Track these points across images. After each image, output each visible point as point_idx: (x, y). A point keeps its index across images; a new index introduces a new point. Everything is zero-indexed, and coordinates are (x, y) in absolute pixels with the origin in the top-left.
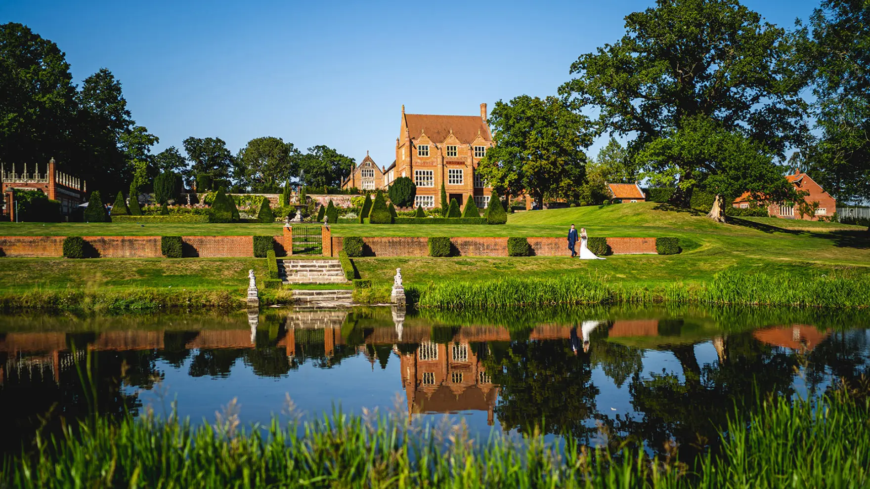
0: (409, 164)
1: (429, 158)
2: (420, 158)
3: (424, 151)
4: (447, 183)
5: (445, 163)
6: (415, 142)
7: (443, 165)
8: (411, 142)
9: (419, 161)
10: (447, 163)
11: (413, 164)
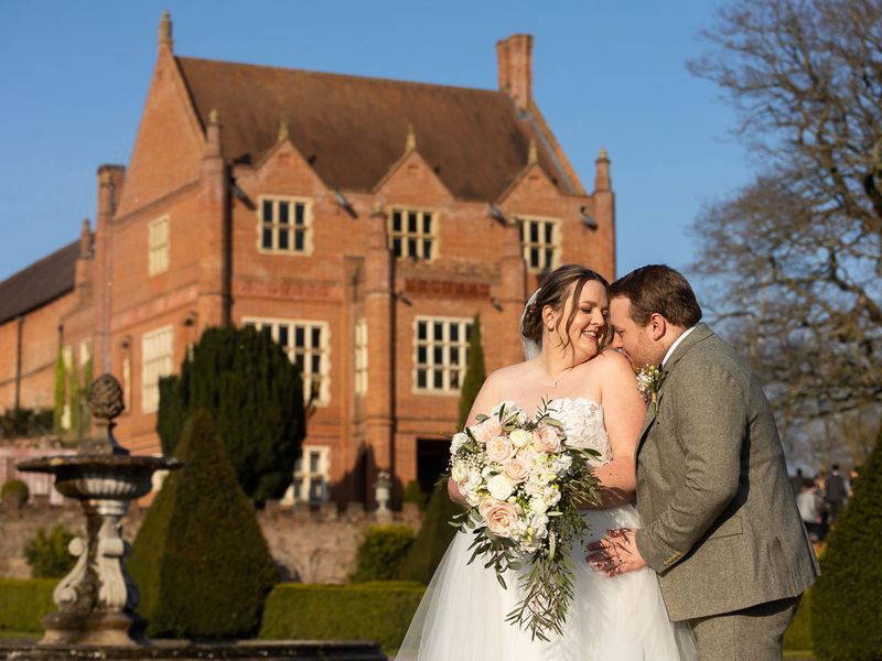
0: (219, 286)
1: (306, 264)
2: (267, 262)
3: (284, 227)
4: (409, 388)
5: (400, 285)
6: (246, 181)
7: (394, 297)
8: (230, 181)
9: (261, 272)
10: (410, 287)
11: (238, 288)
